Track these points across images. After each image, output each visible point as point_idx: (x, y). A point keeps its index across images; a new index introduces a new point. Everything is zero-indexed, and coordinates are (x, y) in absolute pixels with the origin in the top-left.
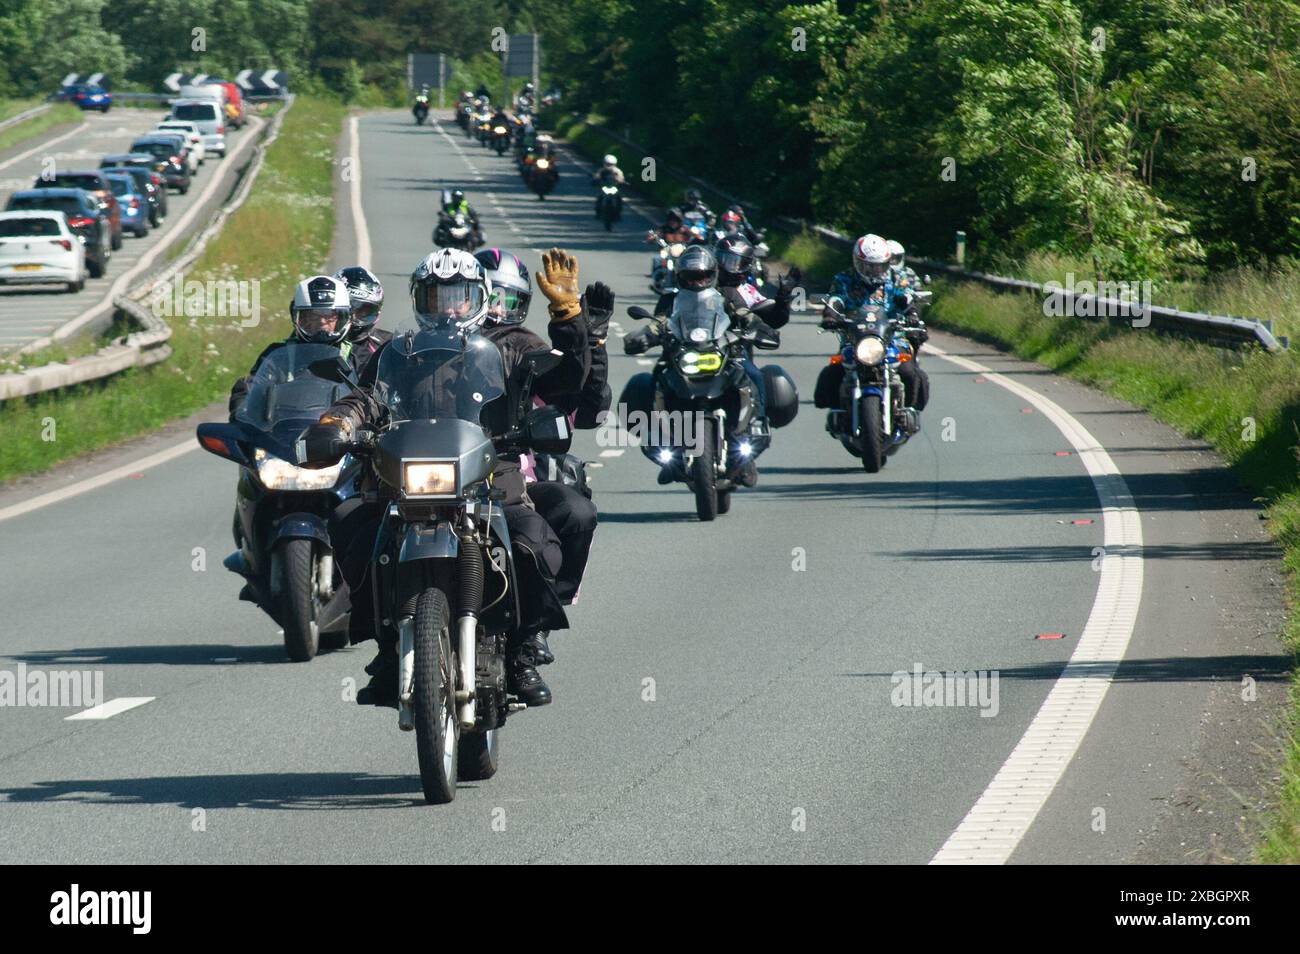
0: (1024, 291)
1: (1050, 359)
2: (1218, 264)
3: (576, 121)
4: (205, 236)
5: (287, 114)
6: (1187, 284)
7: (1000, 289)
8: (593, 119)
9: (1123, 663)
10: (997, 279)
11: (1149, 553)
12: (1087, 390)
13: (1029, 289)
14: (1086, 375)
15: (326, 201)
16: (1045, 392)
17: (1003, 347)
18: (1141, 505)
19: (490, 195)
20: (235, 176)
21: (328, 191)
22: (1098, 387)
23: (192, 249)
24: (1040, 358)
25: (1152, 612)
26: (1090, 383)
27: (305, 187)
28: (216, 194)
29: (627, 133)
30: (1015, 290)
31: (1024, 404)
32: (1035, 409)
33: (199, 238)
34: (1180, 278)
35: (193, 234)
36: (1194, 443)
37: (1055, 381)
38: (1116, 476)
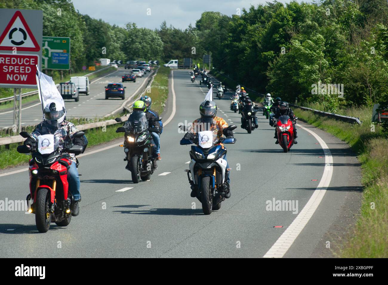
0: (309, 110)
1: (314, 124)
2: (349, 106)
3: (218, 73)
4: (142, 94)
5: (158, 70)
6: (342, 110)
7: (304, 109)
8: (221, 73)
9: (328, 187)
10: (304, 108)
11: (334, 165)
12: (321, 131)
13: (310, 110)
14: (321, 128)
15: (167, 88)
16: (313, 131)
17: (305, 122)
18: (333, 155)
19: (200, 87)
20: (148, 82)
21: (167, 86)
22: (324, 130)
23: (139, 96)
24: (312, 124)
25: (335, 176)
26: (322, 129)
27: (162, 85)
28: (144, 86)
29: (228, 75)
30: (308, 110)
31: (309, 133)
32: (311, 134)
33: (141, 94)
34: (340, 109)
35: (139, 94)
36: (343, 142)
37: (315, 129)
38: (328, 149)
